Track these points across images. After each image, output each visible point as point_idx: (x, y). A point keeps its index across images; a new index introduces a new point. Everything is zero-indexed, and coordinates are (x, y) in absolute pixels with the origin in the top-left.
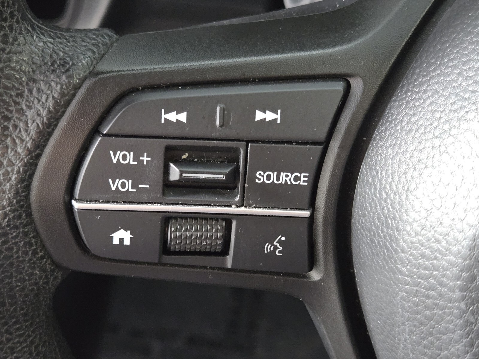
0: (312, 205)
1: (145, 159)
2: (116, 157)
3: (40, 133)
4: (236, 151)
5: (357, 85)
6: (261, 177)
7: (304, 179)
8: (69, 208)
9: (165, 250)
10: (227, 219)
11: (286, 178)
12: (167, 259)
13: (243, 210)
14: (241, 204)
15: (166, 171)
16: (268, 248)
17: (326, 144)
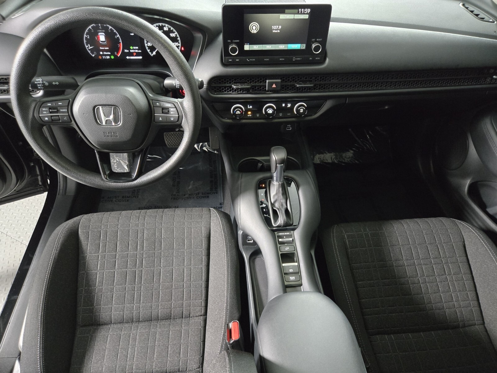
0: (68, 113)
1: (47, 109)
2: (44, 109)
3: (34, 107)
4: (57, 108)
5: (70, 100)
6: (61, 110)
7: (66, 110)
8: (40, 116)
9: (52, 120)
10: (58, 116)
11: (64, 110)
12: (53, 121)
13: (60, 114)
14: (60, 113)
15: (50, 111)
16: (65, 119)
17: (68, 106)
